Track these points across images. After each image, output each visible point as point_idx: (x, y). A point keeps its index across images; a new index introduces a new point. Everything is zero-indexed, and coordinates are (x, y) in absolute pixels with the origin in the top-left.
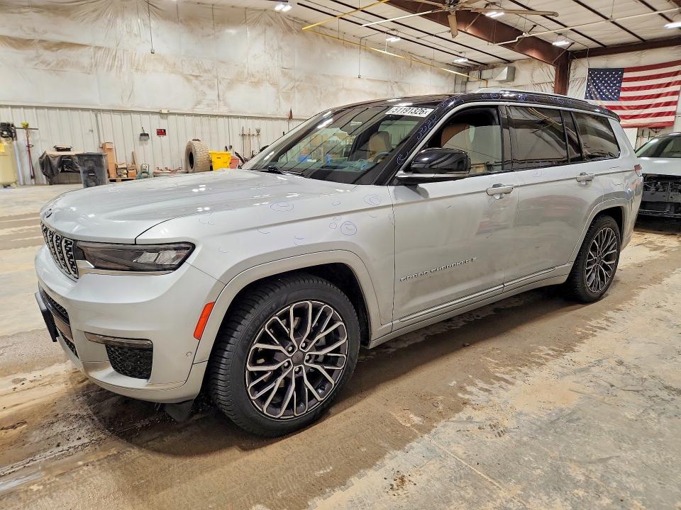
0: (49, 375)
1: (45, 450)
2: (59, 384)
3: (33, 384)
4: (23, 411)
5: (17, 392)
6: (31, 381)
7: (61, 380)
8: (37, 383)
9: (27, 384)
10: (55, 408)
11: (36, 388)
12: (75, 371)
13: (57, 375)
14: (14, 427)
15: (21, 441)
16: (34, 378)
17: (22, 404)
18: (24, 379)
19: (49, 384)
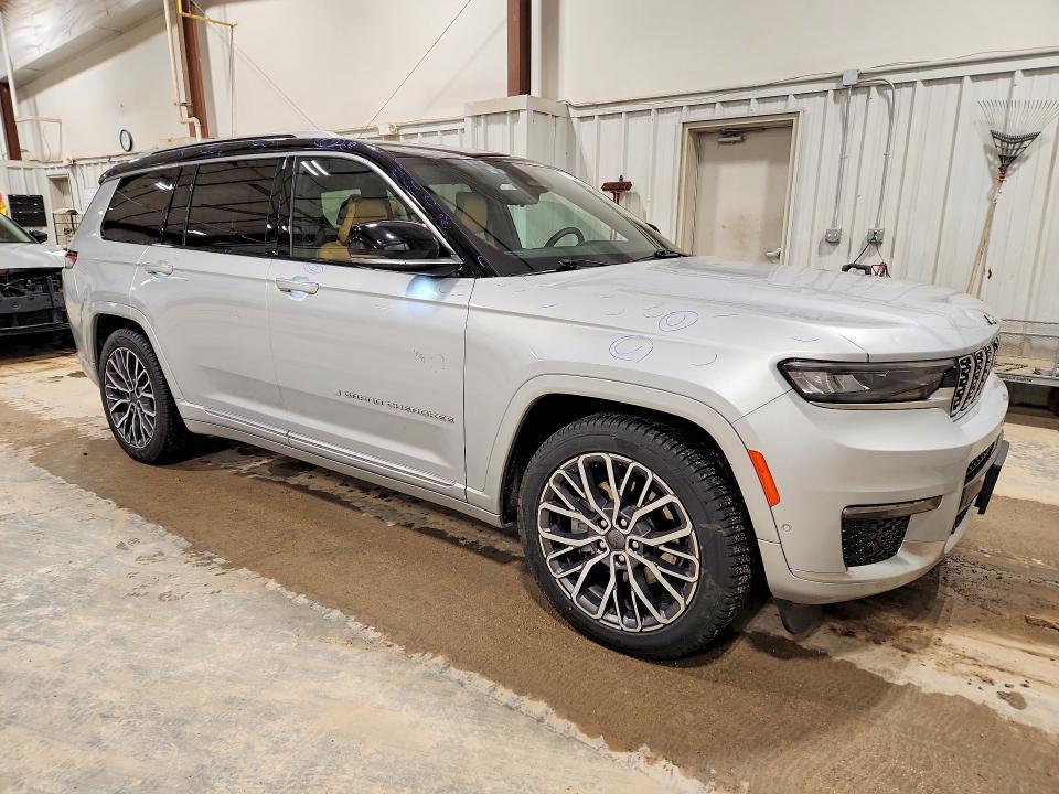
0: (954, 675)
1: (1016, 582)
2: (950, 647)
3: (993, 675)
4: (1024, 638)
5: (1024, 676)
6: (991, 682)
7: (941, 651)
8: (983, 672)
9: (1001, 680)
10: (980, 617)
11: (990, 663)
12: (909, 655)
13: (942, 665)
14: (1045, 624)
15: (1040, 605)
16: (984, 685)
17: (1023, 650)
18: (1002, 696)
19: (965, 657)
